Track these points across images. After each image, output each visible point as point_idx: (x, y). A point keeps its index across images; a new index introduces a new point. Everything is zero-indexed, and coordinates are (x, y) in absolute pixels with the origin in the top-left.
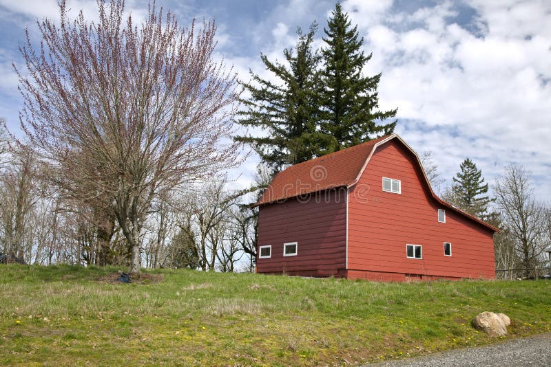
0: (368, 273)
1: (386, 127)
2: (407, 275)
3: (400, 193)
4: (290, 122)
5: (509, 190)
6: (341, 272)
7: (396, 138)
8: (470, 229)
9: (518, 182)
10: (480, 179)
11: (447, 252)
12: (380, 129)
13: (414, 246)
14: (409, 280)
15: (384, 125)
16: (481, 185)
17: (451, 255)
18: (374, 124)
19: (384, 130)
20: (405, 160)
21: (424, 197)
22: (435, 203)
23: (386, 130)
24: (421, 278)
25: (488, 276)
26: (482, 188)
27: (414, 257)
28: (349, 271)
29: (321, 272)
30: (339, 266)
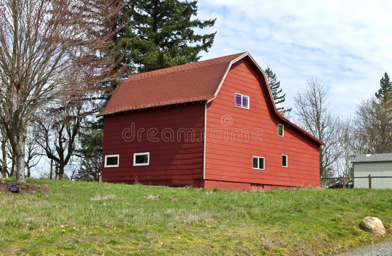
0: (221, 182)
1: (205, 37)
2: (252, 184)
3: (249, 108)
4: (106, 24)
5: (309, 103)
6: (199, 182)
7: (247, 56)
8: (303, 143)
9: (317, 95)
10: (278, 90)
11: (284, 164)
12: (198, 38)
13: (258, 157)
14: (255, 189)
15: (202, 35)
16: (279, 95)
17: (287, 166)
18: (193, 32)
19: (202, 39)
20: (253, 77)
21: (267, 113)
22: (277, 118)
23: (204, 41)
24: (263, 187)
25: (316, 185)
26: (280, 98)
27: (258, 168)
28: (205, 181)
29: (176, 182)
30: (196, 176)
